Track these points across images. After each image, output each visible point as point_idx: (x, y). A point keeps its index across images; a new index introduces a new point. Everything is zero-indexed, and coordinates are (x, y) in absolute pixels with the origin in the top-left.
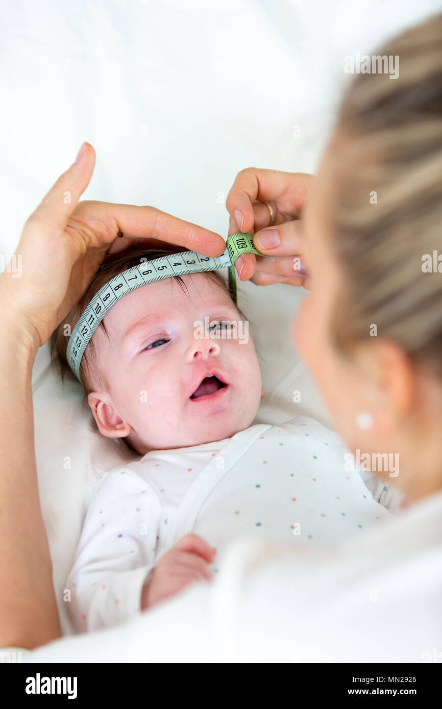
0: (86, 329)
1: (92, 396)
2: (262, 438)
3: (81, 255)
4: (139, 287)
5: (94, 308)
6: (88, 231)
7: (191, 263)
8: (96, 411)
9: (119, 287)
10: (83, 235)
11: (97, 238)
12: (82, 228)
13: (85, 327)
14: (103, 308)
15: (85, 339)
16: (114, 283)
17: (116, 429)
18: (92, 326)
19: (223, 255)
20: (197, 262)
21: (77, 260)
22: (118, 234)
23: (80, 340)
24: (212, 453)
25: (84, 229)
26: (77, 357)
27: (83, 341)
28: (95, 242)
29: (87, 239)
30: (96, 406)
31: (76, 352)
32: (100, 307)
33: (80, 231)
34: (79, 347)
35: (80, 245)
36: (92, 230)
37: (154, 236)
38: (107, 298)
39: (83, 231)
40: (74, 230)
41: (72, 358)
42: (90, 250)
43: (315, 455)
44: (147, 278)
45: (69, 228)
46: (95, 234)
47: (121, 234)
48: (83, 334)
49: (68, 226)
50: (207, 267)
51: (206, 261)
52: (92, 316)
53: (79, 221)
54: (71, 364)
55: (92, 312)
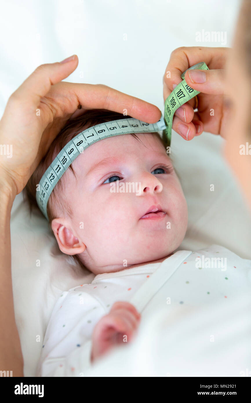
0: (54, 176)
1: (55, 222)
2: (185, 263)
3: (49, 124)
4: (95, 142)
5: (61, 159)
6: (55, 106)
7: (135, 126)
8: (58, 234)
9: (80, 143)
10: (51, 108)
11: (62, 110)
12: (50, 103)
13: (52, 174)
14: (68, 159)
15: (52, 185)
16: (76, 140)
17: (73, 248)
18: (58, 174)
19: (160, 121)
20: (140, 126)
21: (46, 128)
22: (78, 106)
23: (48, 185)
24: (146, 275)
25: (52, 104)
26: (45, 198)
27: (50, 185)
28: (60, 113)
29: (54, 111)
30: (58, 230)
31: (44, 194)
32: (66, 159)
33: (50, 106)
34: (47, 190)
35: (49, 117)
36: (58, 104)
37: (106, 107)
38: (71, 152)
39: (51, 105)
40: (45, 105)
41: (41, 199)
42: (56, 119)
43: (226, 277)
44: (102, 135)
45: (42, 104)
46: (61, 108)
47: (80, 107)
48: (51, 180)
49: (41, 102)
50: (147, 130)
51: (147, 125)
52: (59, 166)
53: (49, 98)
54: (40, 203)
55: (58, 163)
